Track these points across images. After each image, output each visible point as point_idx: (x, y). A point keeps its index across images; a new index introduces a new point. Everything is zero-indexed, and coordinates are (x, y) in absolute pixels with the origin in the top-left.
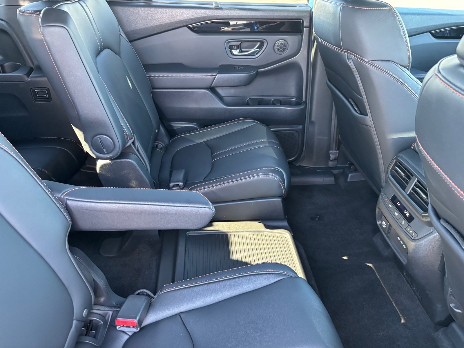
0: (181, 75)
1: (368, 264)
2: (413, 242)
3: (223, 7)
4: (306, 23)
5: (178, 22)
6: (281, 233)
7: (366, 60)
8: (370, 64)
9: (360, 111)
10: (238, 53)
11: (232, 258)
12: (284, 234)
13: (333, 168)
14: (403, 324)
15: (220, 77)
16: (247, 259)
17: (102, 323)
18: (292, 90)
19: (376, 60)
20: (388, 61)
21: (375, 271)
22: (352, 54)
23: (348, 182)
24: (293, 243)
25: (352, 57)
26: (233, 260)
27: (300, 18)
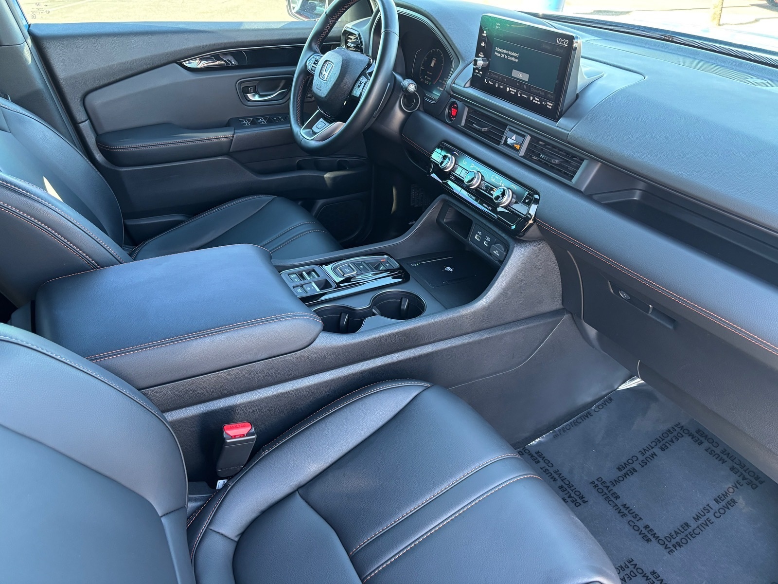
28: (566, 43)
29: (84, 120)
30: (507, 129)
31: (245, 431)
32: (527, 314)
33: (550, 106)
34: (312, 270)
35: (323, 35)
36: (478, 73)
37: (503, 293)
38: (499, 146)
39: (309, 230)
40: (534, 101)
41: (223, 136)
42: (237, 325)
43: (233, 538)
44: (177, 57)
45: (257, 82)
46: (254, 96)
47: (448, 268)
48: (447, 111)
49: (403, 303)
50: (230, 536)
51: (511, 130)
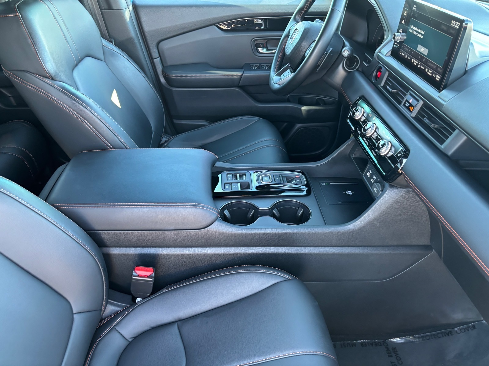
28: (458, 25)
29: (157, 57)
30: (408, 93)
31: (148, 274)
32: (395, 243)
33: (438, 78)
34: (244, 174)
35: (304, 11)
36: (397, 45)
37: (372, 223)
38: (399, 106)
39: (271, 145)
40: (428, 73)
41: (236, 74)
42: (157, 204)
43: (128, 339)
44: (216, 22)
45: (267, 40)
46: (263, 49)
47: (349, 191)
48: (374, 73)
49: (298, 211)
50: (126, 337)
51: (411, 94)
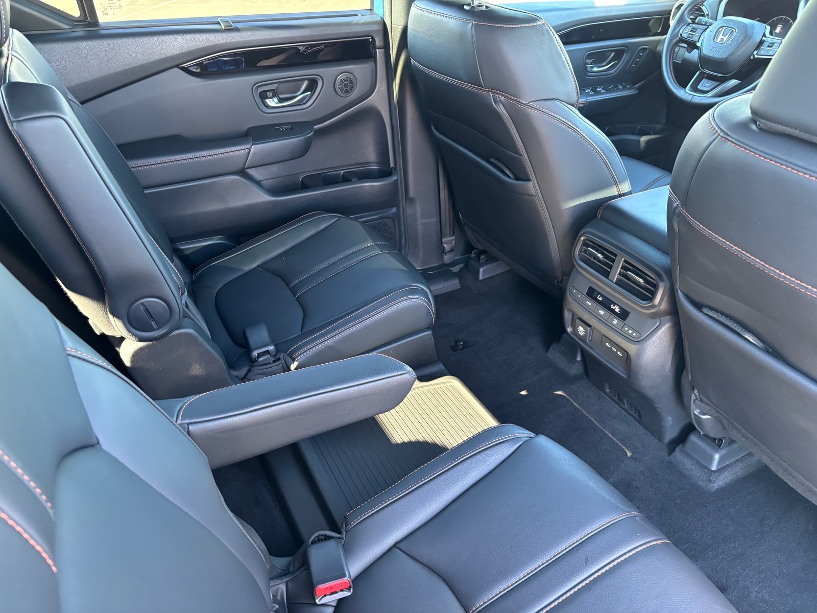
0: (189, 157)
1: (557, 393)
2: (636, 344)
3: (239, 26)
4: (379, 42)
5: (162, 61)
6: (445, 383)
7: (524, 102)
8: (530, 106)
9: (514, 174)
10: (277, 103)
11: (394, 441)
12: (450, 382)
13: (451, 263)
14: (631, 457)
15: (257, 149)
16: (417, 436)
17: (277, 606)
18: (370, 154)
19: (537, 101)
20: (553, 99)
21: (570, 399)
22: (500, 94)
23: (482, 280)
24: (469, 392)
25: (501, 98)
26: (398, 445)
27: (368, 34)
